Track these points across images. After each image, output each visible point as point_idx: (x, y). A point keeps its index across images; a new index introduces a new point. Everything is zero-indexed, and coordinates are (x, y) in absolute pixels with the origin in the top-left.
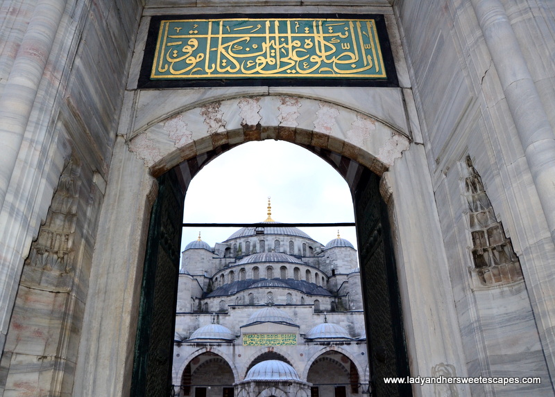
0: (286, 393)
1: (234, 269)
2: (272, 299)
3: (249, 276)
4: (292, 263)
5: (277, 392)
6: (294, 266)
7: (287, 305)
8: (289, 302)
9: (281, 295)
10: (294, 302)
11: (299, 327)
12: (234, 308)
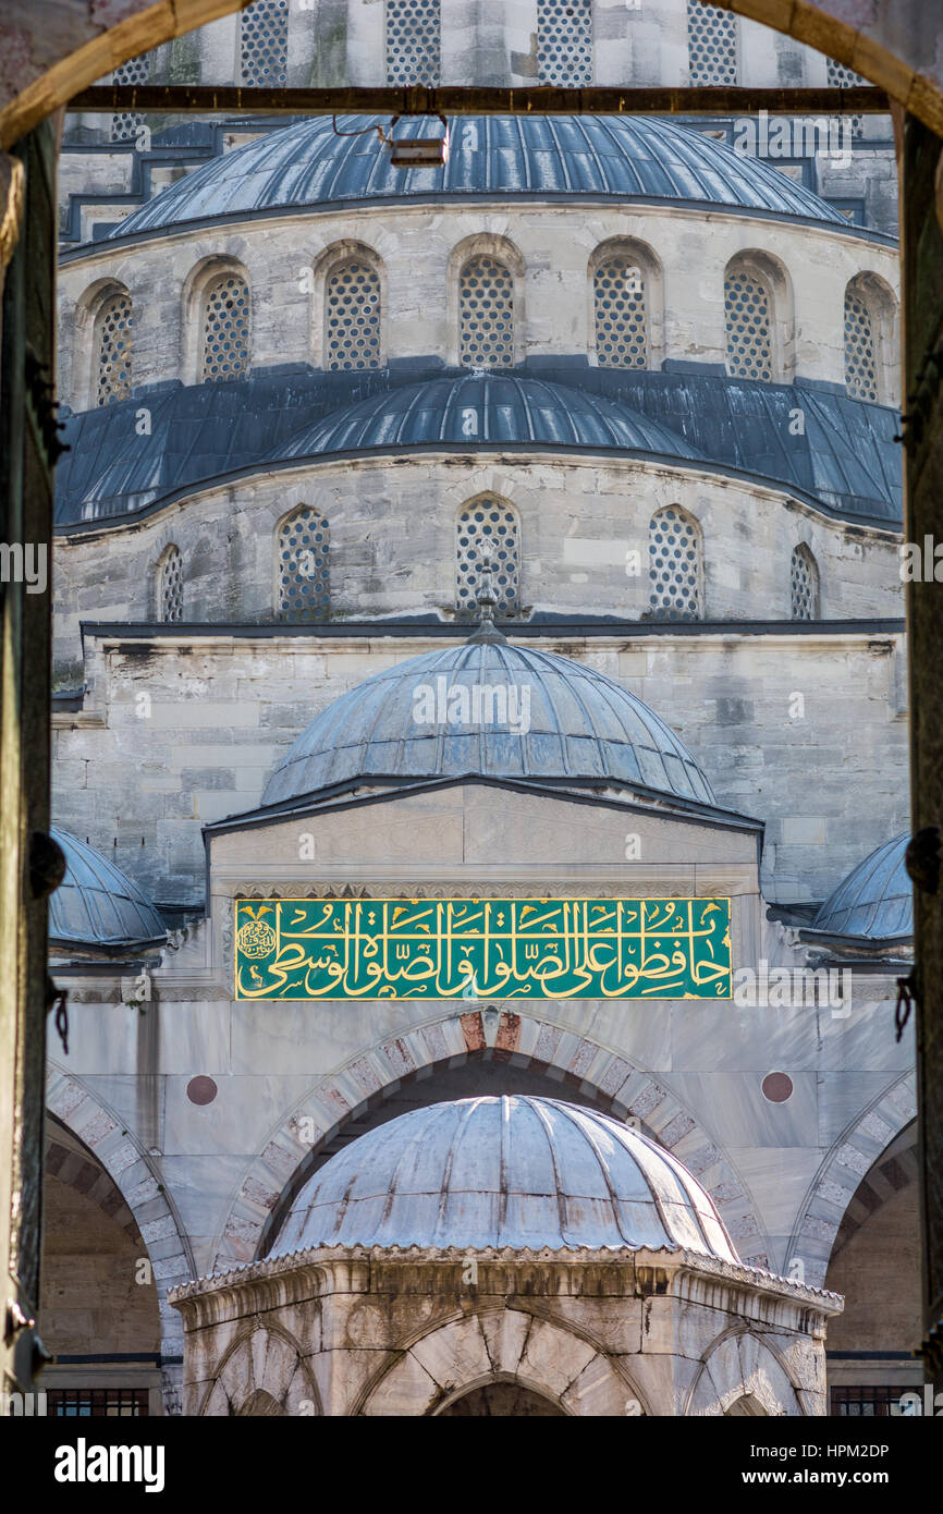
0: (615, 1356)
1: (127, 266)
2: (507, 564)
3: (279, 332)
4: (711, 206)
5: (538, 1351)
6: (728, 237)
7: (655, 623)
8: (673, 598)
9: (591, 531)
10: (725, 591)
11: (757, 830)
12: (140, 654)
